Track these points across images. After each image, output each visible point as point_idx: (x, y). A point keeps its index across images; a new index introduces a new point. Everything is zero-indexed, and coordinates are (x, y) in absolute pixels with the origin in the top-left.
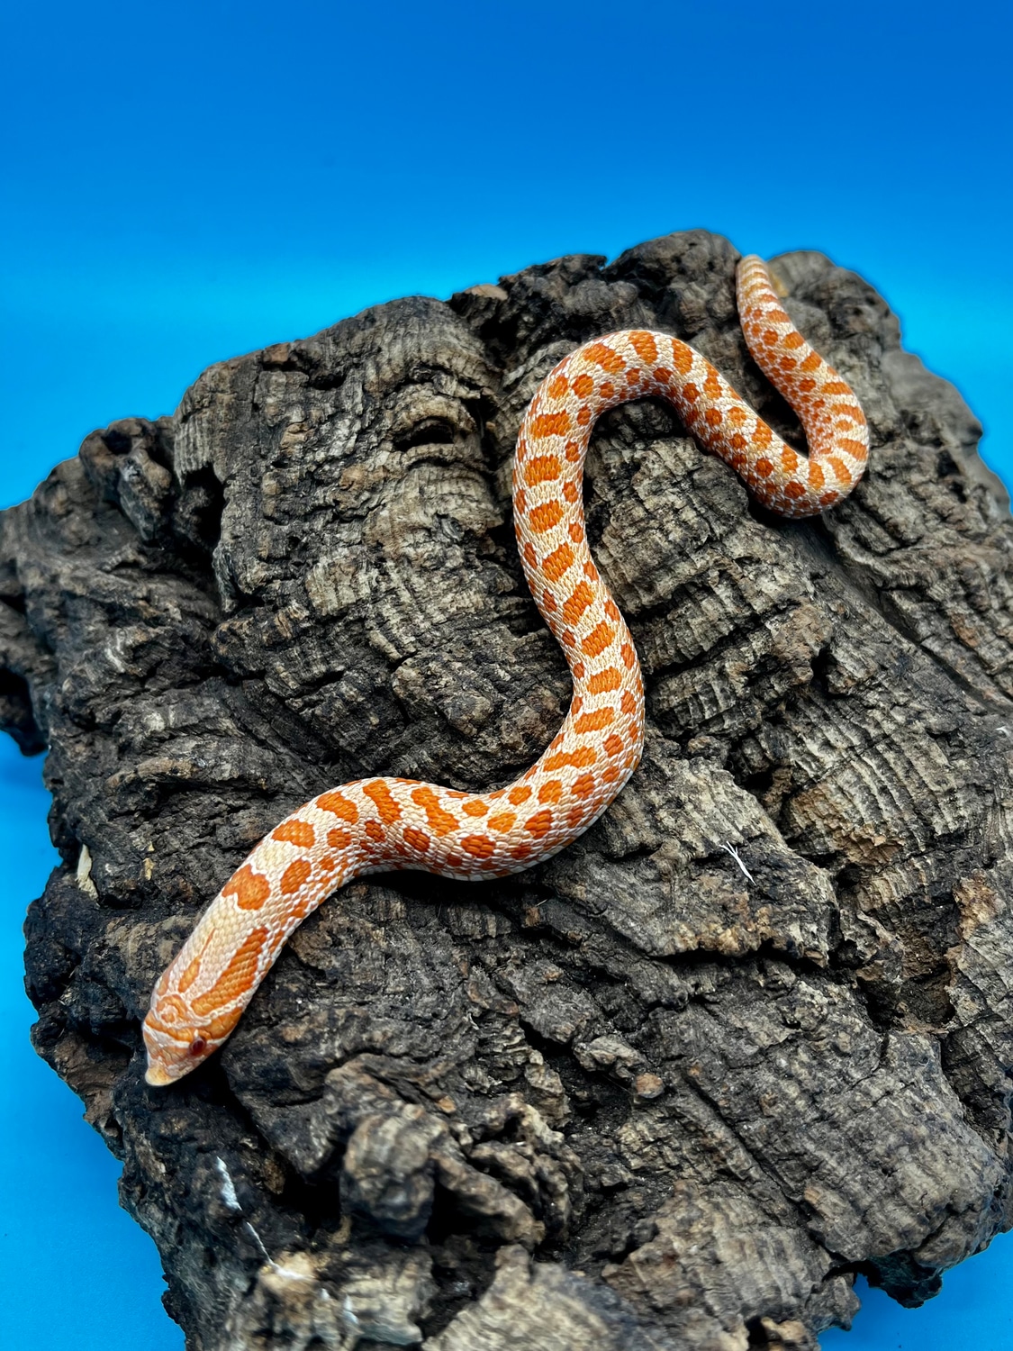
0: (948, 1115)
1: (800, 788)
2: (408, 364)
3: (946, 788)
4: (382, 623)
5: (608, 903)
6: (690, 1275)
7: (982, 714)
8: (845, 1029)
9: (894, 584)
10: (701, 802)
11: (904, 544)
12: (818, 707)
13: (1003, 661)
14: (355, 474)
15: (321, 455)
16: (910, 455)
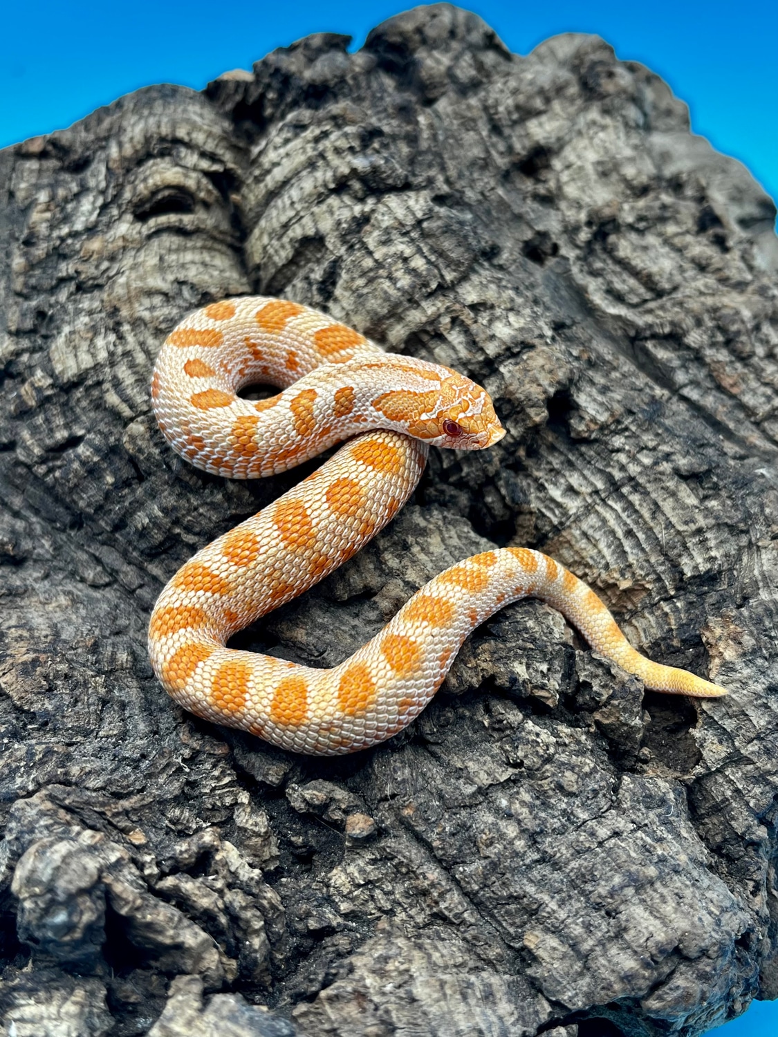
0: (683, 858)
1: (545, 536)
2: (147, 140)
3: (693, 527)
4: (117, 384)
5: (328, 644)
6: (380, 1012)
7: (742, 458)
8: (572, 768)
9: (648, 333)
10: (429, 544)
11: (659, 294)
12: (561, 453)
13: (767, 408)
14: (95, 244)
15: (65, 230)
16: (664, 207)
